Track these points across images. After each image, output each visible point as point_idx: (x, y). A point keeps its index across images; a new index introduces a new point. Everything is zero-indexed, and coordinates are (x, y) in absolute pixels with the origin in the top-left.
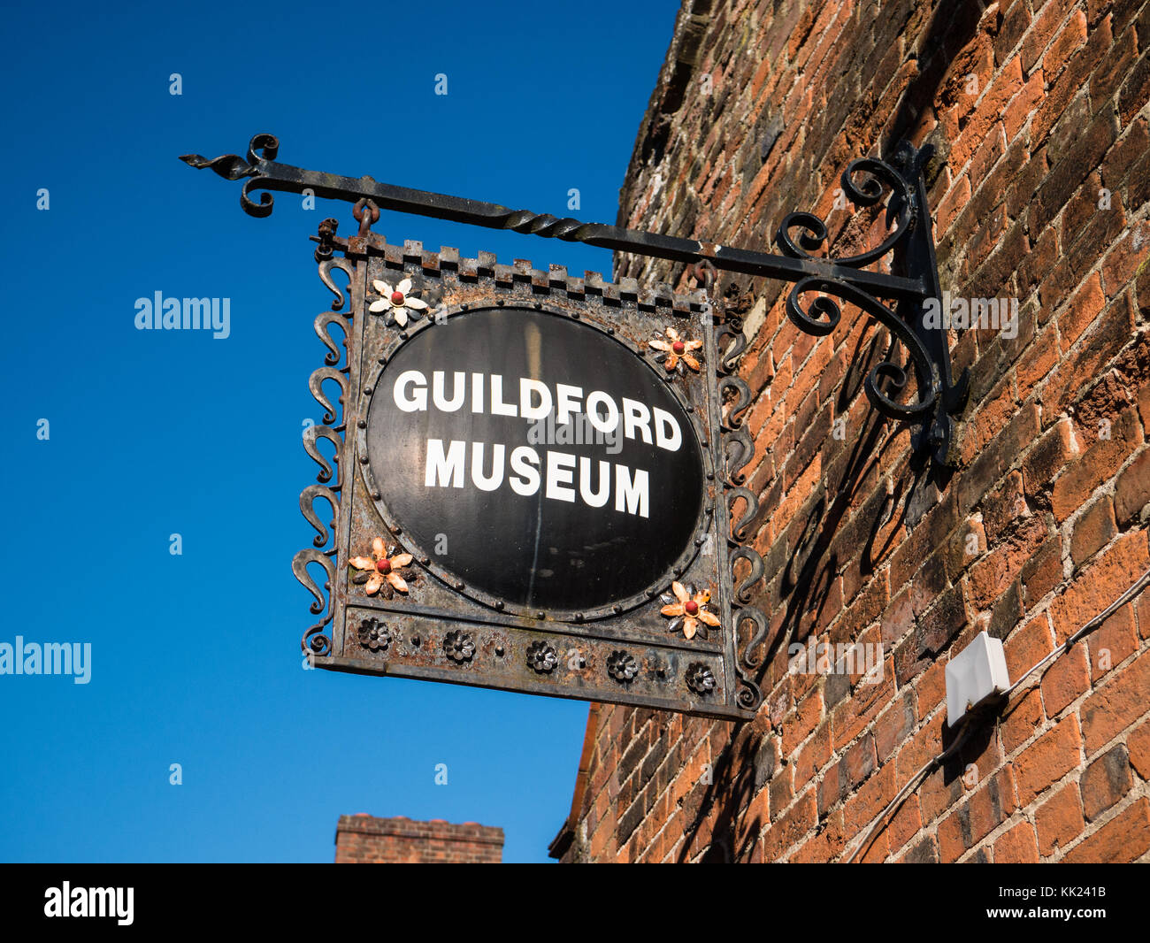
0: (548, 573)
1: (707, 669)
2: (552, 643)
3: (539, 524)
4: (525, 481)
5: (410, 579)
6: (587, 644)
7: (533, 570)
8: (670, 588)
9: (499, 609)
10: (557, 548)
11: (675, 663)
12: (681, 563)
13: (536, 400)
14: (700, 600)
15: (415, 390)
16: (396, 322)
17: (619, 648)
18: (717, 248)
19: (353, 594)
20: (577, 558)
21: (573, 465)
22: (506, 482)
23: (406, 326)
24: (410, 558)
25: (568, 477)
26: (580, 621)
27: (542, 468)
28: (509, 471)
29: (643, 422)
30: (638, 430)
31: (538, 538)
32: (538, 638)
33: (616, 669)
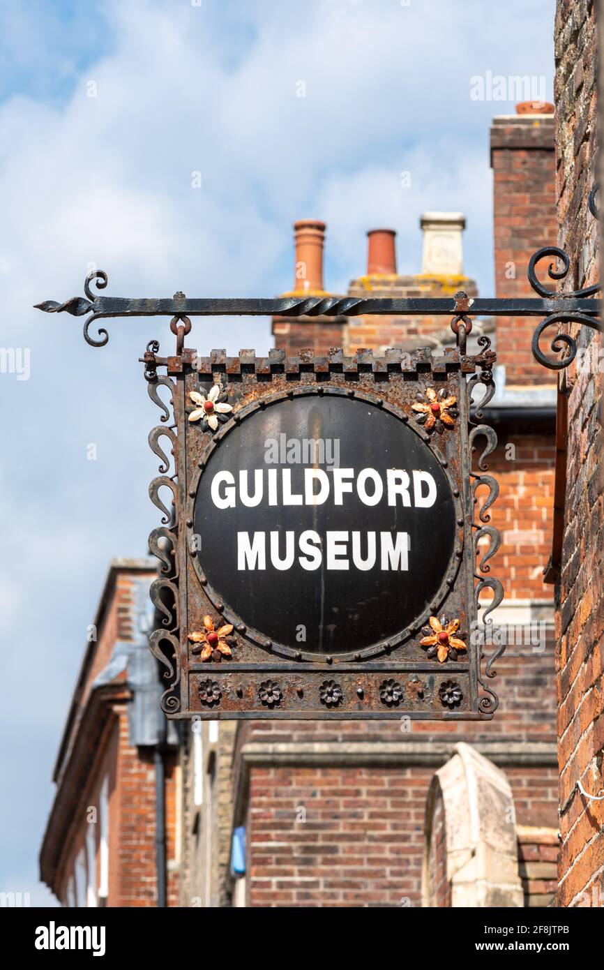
0: (332, 627)
1: (455, 685)
2: (338, 679)
3: (323, 591)
4: (311, 558)
5: (232, 645)
6: (364, 677)
7: (321, 626)
8: (427, 622)
9: (299, 659)
10: (338, 607)
11: (432, 681)
12: (436, 601)
13: (317, 489)
14: (450, 631)
15: (227, 489)
16: (210, 427)
17: (388, 677)
18: (471, 301)
19: (192, 663)
20: (353, 613)
21: (347, 540)
22: (296, 562)
23: (218, 429)
24: (231, 627)
25: (343, 550)
26: (359, 660)
27: (323, 547)
28: (298, 553)
29: (403, 489)
30: (399, 497)
31: (323, 601)
32: (327, 678)
33: (386, 694)
